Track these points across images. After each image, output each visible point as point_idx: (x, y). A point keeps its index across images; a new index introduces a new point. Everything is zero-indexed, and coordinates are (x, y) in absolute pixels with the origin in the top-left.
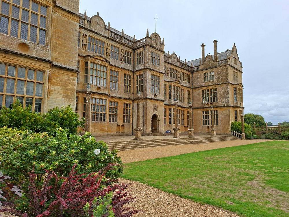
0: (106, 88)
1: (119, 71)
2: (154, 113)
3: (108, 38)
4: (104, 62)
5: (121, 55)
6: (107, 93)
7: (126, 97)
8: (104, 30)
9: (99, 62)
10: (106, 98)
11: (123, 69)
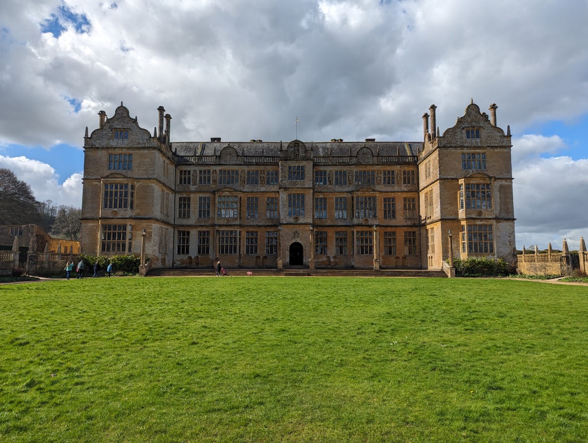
0: (236, 219)
1: (258, 196)
2: (294, 241)
3: (241, 165)
4: (232, 192)
5: (261, 177)
6: (238, 223)
7: (269, 224)
8: (235, 158)
9: (227, 194)
10: (236, 229)
11: (263, 192)
